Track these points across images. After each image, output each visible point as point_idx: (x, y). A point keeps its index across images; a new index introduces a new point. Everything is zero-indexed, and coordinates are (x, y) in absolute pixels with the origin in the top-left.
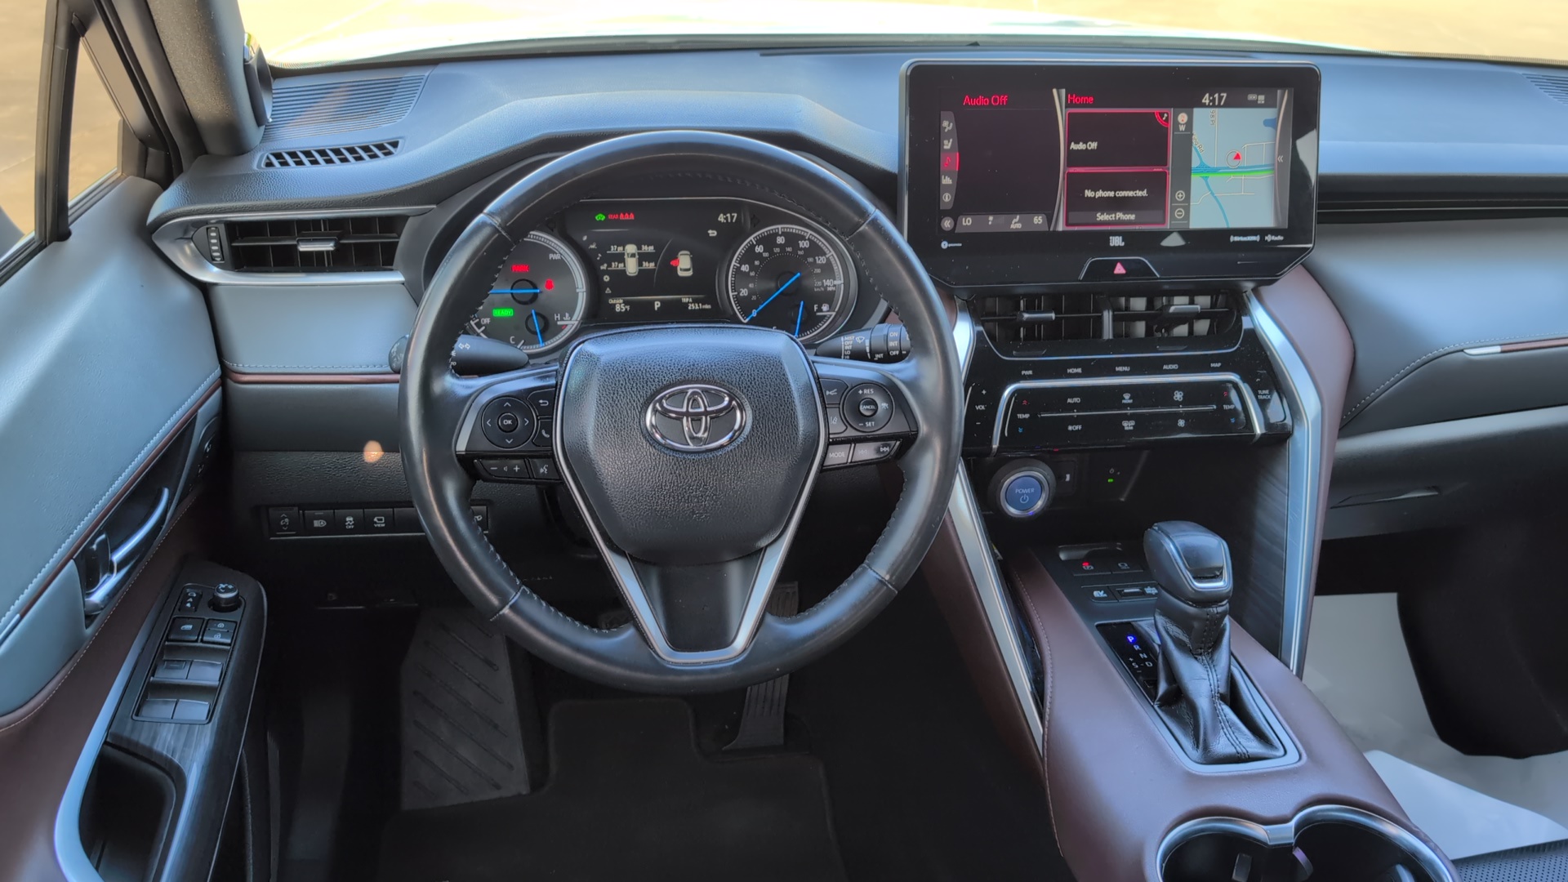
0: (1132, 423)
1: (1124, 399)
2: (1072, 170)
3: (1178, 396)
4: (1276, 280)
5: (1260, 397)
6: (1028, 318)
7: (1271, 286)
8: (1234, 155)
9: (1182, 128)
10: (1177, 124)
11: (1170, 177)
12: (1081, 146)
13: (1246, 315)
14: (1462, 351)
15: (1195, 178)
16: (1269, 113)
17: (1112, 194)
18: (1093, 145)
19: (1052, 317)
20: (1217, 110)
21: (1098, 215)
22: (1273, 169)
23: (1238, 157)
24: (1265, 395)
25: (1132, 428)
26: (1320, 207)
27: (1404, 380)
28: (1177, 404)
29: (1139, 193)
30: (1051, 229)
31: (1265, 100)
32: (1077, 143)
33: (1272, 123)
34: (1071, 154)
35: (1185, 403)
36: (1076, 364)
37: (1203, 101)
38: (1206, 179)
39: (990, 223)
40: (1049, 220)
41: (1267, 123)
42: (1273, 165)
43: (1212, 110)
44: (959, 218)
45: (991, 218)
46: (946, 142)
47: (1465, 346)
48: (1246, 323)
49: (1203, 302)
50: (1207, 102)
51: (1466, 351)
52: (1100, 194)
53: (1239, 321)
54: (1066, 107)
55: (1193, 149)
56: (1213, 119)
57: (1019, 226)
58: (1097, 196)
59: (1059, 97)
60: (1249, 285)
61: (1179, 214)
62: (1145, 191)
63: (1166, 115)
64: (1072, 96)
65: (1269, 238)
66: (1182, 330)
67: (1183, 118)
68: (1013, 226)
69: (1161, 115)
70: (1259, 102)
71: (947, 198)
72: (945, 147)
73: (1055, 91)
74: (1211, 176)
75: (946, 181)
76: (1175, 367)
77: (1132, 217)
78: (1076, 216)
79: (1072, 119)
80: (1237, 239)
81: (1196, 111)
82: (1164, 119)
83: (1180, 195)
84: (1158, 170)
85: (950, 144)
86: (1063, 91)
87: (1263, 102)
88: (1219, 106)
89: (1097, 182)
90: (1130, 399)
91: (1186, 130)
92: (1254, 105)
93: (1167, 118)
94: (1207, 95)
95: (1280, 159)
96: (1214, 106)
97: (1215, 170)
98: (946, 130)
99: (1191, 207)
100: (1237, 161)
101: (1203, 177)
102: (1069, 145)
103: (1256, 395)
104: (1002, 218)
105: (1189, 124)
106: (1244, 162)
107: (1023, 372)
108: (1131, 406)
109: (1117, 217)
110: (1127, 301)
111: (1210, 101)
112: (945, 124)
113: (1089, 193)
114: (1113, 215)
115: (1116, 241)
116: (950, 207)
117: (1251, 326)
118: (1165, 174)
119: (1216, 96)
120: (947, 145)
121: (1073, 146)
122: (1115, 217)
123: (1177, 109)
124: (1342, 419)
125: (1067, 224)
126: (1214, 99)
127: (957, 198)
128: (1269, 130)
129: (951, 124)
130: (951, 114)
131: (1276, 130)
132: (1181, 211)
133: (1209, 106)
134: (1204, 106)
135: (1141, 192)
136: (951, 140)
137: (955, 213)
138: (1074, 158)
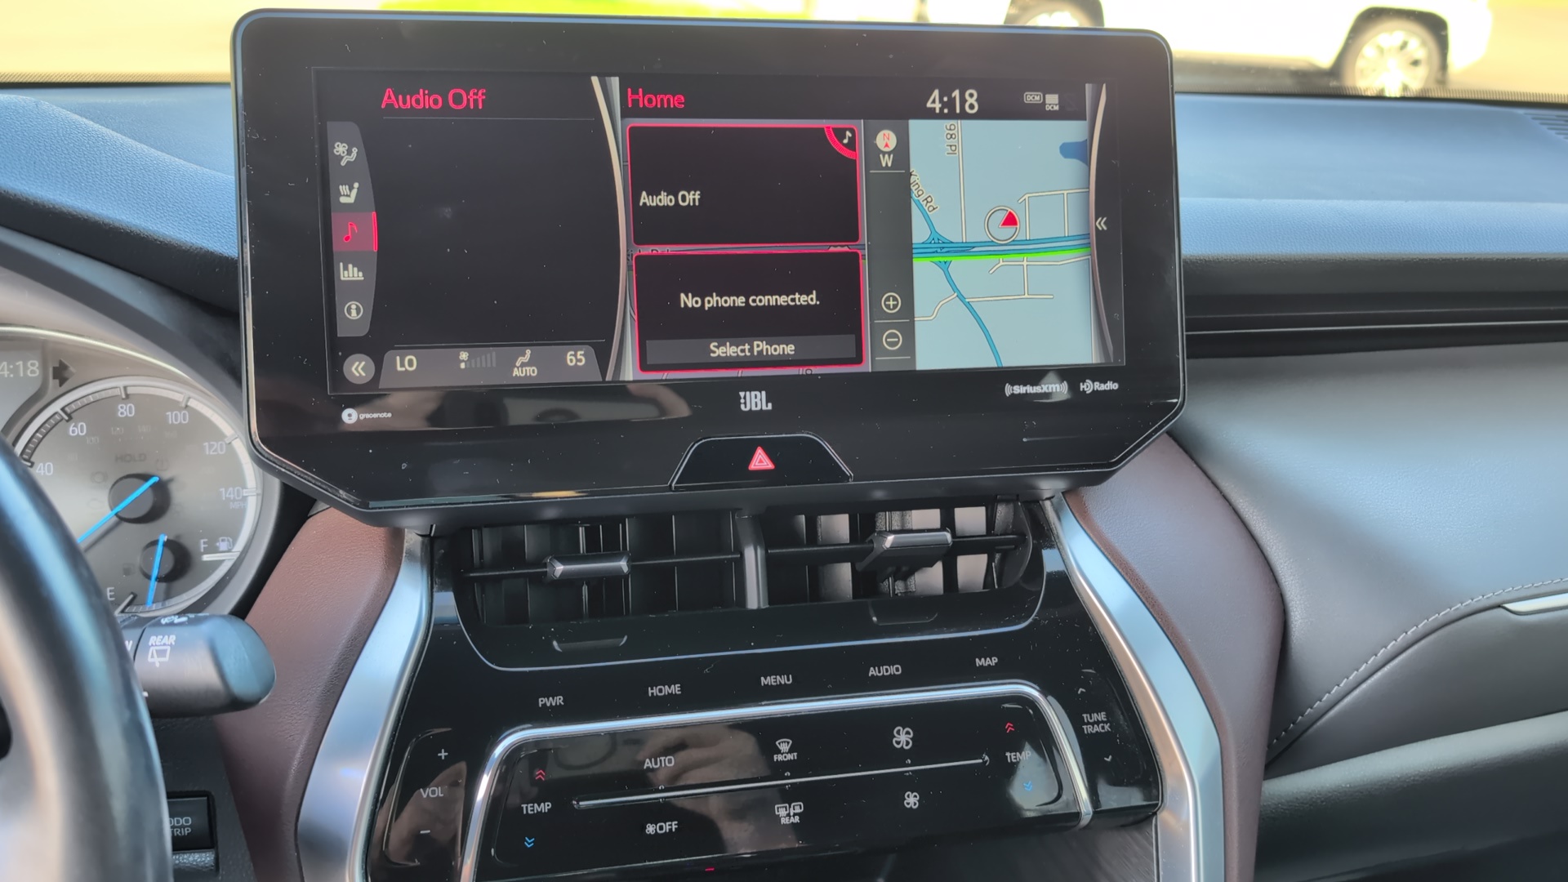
0: (798, 808)
1: (779, 752)
2: (647, 250)
3: (903, 738)
4: (1114, 472)
5: (1088, 729)
6: (563, 574)
7: (1105, 485)
8: (1002, 216)
9: (887, 161)
10: (873, 152)
11: (865, 264)
12: (664, 200)
13: (1051, 546)
14: (1499, 606)
15: (922, 266)
16: (1072, 131)
17: (740, 301)
18: (692, 197)
19: (620, 569)
20: (959, 123)
21: (713, 346)
22: (1089, 245)
23: (1011, 220)
24: (1098, 723)
25: (797, 819)
26: (1190, 326)
27: (1386, 669)
28: (900, 757)
29: (802, 299)
30: (609, 378)
31: (1060, 103)
32: (653, 192)
33: (1078, 151)
34: (639, 214)
35: (918, 753)
36: (663, 675)
37: (929, 105)
38: (945, 267)
39: (463, 366)
40: (602, 356)
41: (1067, 150)
42: (1087, 236)
43: (948, 123)
44: (388, 355)
45: (464, 355)
46: (344, 189)
47: (1506, 597)
48: (1051, 562)
49: (971, 519)
50: (938, 106)
51: (1507, 606)
52: (713, 301)
53: (1037, 561)
54: (623, 116)
55: (913, 205)
56: (952, 142)
57: (532, 372)
58: (707, 306)
59: (607, 93)
60: (1049, 486)
61: (891, 340)
62: (814, 296)
63: (848, 134)
64: (635, 92)
65: (1088, 387)
66: (931, 578)
67: (886, 140)
68: (516, 372)
69: (840, 133)
70: (1048, 108)
71: (354, 313)
72: (343, 200)
73: (595, 80)
74: (957, 261)
75: (350, 274)
76: (894, 670)
77: (789, 349)
78: (660, 349)
79: (638, 141)
80: (1019, 390)
81: (916, 126)
82: (846, 141)
83: (891, 302)
84: (839, 249)
85: (354, 192)
86: (615, 82)
87: (1056, 108)
88: (964, 116)
89: (707, 276)
90: (790, 751)
91: (892, 168)
92: (1038, 113)
93: (853, 140)
94: (936, 93)
95: (1102, 224)
96: (952, 116)
97: (965, 249)
98: (343, 163)
99: (917, 325)
100: (1010, 229)
101: (938, 264)
102: (636, 197)
103: (1077, 724)
104: (490, 357)
105: (902, 153)
106: (1024, 230)
107: (542, 701)
108: (795, 768)
109: (756, 350)
110: (812, 524)
111: (944, 105)
112: (340, 149)
113: (688, 301)
114: (747, 347)
115: (755, 401)
116: (363, 331)
117: (1060, 567)
118: (853, 259)
119: (956, 93)
120: (348, 195)
121: (644, 199)
122: (751, 350)
123: (872, 122)
124: (1270, 746)
125: (644, 366)
126: (952, 101)
127: (380, 313)
128: (1073, 165)
129: (355, 150)
130: (353, 128)
131: (1088, 163)
132: (896, 336)
133: (941, 116)
134: (930, 115)
135: (804, 297)
136: (356, 185)
137: (375, 345)
138: (648, 225)
